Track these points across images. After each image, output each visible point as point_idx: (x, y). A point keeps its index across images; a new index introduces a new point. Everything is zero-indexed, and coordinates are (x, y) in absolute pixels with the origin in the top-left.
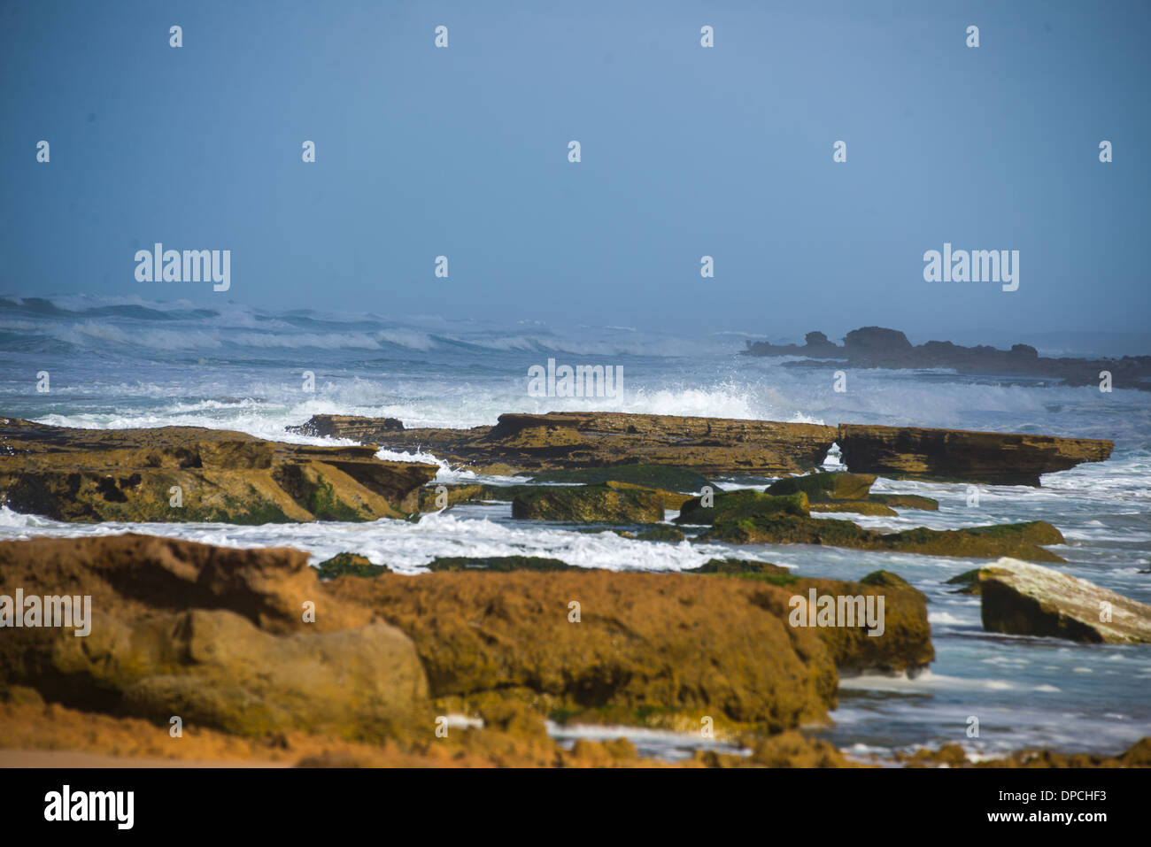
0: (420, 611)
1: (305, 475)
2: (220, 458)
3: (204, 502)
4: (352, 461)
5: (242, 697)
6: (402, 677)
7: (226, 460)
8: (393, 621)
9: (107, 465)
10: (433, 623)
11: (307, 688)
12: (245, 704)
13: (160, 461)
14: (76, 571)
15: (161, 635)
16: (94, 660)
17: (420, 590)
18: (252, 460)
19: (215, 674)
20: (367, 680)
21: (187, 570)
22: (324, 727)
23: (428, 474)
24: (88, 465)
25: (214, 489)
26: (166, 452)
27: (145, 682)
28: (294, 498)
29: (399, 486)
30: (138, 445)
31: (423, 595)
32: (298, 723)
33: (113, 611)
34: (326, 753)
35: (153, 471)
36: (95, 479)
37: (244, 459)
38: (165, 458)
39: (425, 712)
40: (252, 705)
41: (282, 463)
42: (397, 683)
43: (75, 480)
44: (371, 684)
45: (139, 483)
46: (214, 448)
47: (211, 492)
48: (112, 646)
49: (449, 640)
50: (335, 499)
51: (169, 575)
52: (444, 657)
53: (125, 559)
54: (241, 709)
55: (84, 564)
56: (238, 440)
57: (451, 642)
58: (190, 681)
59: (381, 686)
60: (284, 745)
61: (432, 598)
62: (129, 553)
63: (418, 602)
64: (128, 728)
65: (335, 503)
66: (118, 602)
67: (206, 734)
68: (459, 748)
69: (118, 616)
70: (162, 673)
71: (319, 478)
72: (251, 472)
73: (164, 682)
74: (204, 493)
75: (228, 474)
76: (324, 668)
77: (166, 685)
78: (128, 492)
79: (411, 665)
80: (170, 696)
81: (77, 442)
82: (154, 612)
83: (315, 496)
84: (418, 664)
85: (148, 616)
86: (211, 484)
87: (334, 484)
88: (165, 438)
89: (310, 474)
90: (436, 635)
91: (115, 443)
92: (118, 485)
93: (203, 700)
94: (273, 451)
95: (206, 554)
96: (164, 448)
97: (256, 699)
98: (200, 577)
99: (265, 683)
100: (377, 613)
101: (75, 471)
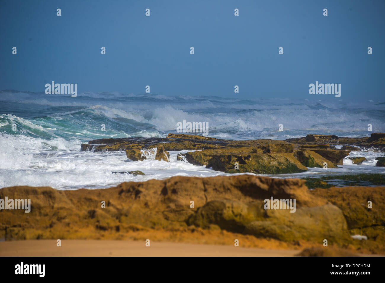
0: (344, 200)
1: (304, 155)
2: (276, 149)
3: (271, 164)
4: (320, 150)
5: (284, 228)
6: (338, 222)
7: (278, 150)
8: (334, 204)
9: (239, 152)
10: (348, 204)
11: (306, 226)
12: (286, 231)
13: (257, 151)
14: (229, 187)
15: (257, 208)
16: (236, 216)
17: (343, 193)
18: (287, 150)
19: (275, 221)
20: (326, 223)
21: (265, 187)
22: (312, 239)
23: (346, 154)
24: (234, 152)
25: (274, 160)
26: (259, 148)
27: (252, 223)
28: (301, 162)
29: (337, 158)
30: (249, 145)
31: (345, 195)
32: (303, 237)
33: (242, 200)
34: (313, 247)
35: (254, 154)
36: (236, 157)
37: (284, 150)
38: (258, 150)
39: (347, 234)
40: (288, 231)
41: (296, 151)
42: (336, 224)
43: (229, 157)
44: (327, 224)
45: (250, 158)
46: (274, 146)
47: (273, 161)
48: (241, 211)
49: (354, 210)
50: (315, 162)
51: (259, 188)
52: (353, 215)
53: (245, 183)
54: (284, 232)
55: (232, 185)
56: (282, 143)
57: (355, 211)
58: (267, 223)
59: (331, 225)
60: (299, 244)
61: (348, 195)
62: (246, 181)
63: (343, 197)
64: (247, 238)
65: (315, 164)
66: (243, 197)
67: (273, 240)
68: (359, 246)
69: (243, 202)
70: (258, 220)
71: (309, 156)
72: (286, 154)
73: (258, 223)
74: (271, 161)
75: (279, 155)
76: (311, 219)
77: (259, 224)
78: (246, 161)
79: (341, 218)
80: (261, 228)
81: (230, 145)
82: (254, 200)
83: (308, 162)
84: (343, 217)
85: (253, 202)
86: (273, 158)
87: (314, 158)
88: (258, 143)
89: (306, 154)
90: (350, 208)
91: (242, 145)
92: (243, 159)
93: (272, 229)
94: (293, 147)
95: (271, 181)
96: (258, 146)
97: (289, 229)
98: (269, 189)
99: (292, 224)
100: (329, 201)
101: (229, 154)
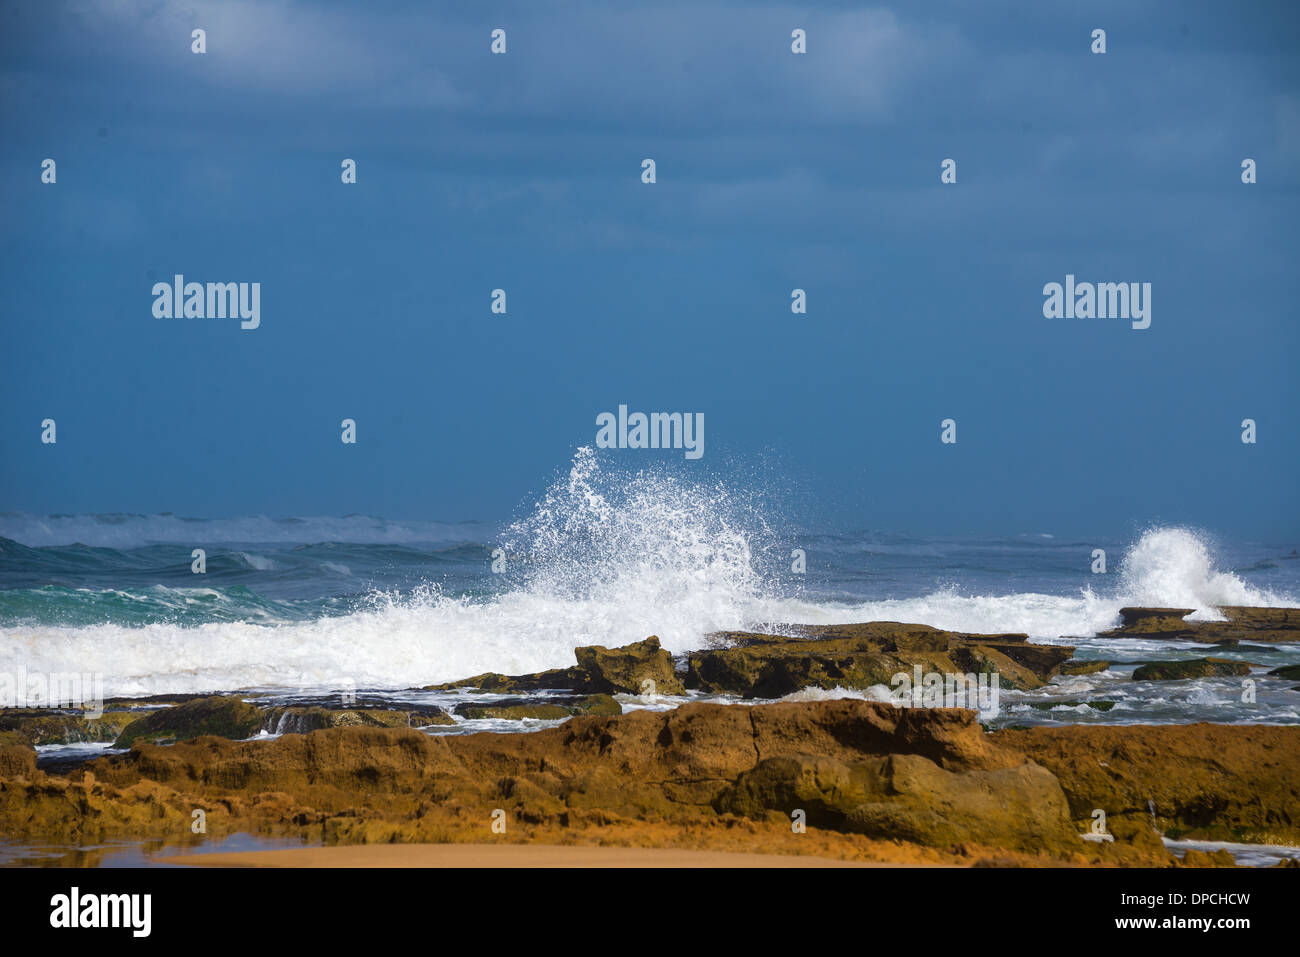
0: (1062, 755)
1: (973, 656)
2: (910, 644)
4: (1007, 645)
5: (932, 818)
6: (1050, 804)
7: (915, 646)
8: (1041, 763)
9: (829, 651)
10: (1072, 764)
11: (979, 812)
12: (934, 823)
13: (867, 647)
14: (809, 727)
15: (871, 773)
16: (824, 791)
17: (1061, 739)
18: (934, 645)
19: (911, 802)
20: (1023, 805)
21: (887, 725)
22: (993, 840)
23: (1064, 654)
24: (816, 652)
25: (907, 667)
26: (871, 640)
27: (861, 807)
28: (965, 672)
29: (1045, 663)
30: (850, 636)
31: (1063, 743)
32: (974, 837)
33: (836, 755)
35: (862, 654)
36: (821, 662)
37: (928, 645)
38: (870, 645)
39: (1069, 830)
40: (940, 825)
41: (956, 648)
42: (1046, 809)
43: (806, 662)
44: (1027, 809)
45: (852, 664)
46: (906, 637)
47: (904, 669)
48: (837, 781)
49: (1085, 777)
51: (875, 728)
52: (1081, 789)
53: (843, 717)
54: (932, 827)
55: (814, 722)
56: (922, 631)
58: (894, 807)
59: (1034, 810)
60: (964, 852)
61: (1070, 745)
62: (846, 714)
63: (1060, 748)
64: (850, 840)
66: (839, 749)
67: (906, 844)
68: (1096, 856)
69: (840, 759)
70: (873, 801)
71: (984, 658)
72: (933, 654)
73: (874, 808)
74: (899, 670)
75: (916, 656)
76: (991, 797)
77: (877, 810)
78: (845, 671)
79: (1056, 795)
80: (880, 817)
82: (865, 757)
84: (1062, 794)
85: (861, 759)
86: (904, 663)
87: (994, 663)
88: (870, 631)
89: (977, 655)
90: (1075, 773)
91: (835, 635)
92: (837, 666)
93: (904, 821)
94: (949, 639)
95: (901, 714)
96: (869, 638)
97: (942, 820)
98: (897, 730)
99: (948, 808)
100: (1029, 756)
101: (807, 656)
